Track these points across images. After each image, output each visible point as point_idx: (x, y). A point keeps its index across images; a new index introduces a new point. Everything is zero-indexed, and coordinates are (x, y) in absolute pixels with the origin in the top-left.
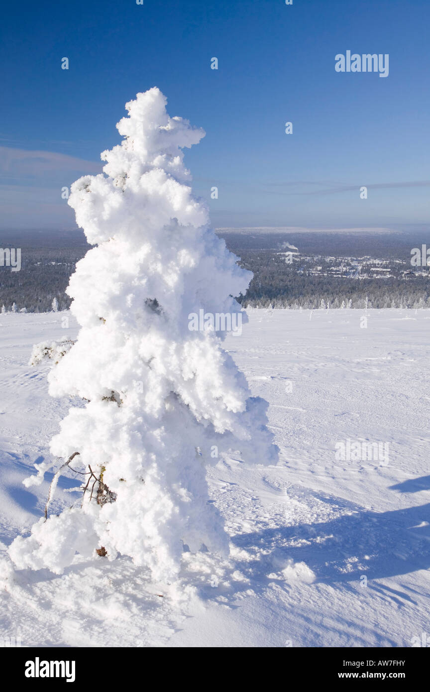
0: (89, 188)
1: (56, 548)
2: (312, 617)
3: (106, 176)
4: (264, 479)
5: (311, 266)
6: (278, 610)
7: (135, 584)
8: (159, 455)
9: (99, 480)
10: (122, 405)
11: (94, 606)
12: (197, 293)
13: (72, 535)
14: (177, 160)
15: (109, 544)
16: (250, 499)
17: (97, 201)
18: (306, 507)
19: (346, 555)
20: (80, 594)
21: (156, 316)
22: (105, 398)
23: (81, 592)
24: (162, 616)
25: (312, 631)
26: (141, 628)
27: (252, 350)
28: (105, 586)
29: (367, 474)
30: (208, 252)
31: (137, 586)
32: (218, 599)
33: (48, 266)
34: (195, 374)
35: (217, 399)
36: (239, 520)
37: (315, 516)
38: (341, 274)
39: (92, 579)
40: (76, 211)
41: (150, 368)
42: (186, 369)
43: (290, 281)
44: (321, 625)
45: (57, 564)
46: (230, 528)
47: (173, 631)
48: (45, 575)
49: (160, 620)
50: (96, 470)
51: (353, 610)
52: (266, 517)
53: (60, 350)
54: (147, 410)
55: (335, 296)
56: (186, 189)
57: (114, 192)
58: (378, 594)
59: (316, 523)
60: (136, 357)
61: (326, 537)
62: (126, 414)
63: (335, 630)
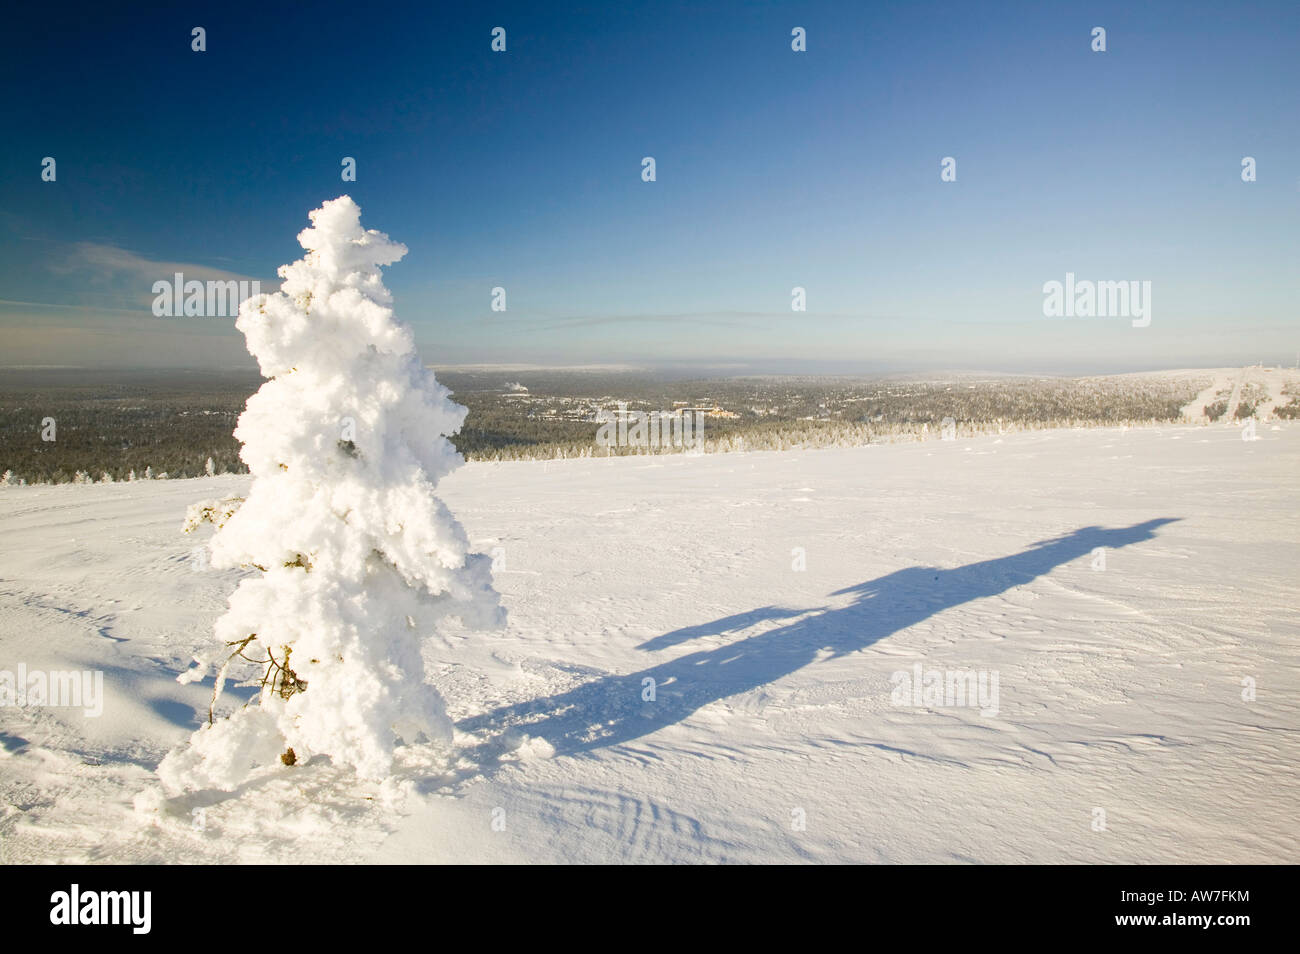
0: (265, 308)
1: (226, 758)
2: (551, 792)
3: (285, 295)
4: (493, 655)
5: (545, 409)
6: (512, 791)
7: (336, 790)
8: (361, 626)
9: (283, 669)
10: (311, 570)
11: (281, 824)
12: (402, 433)
13: (247, 740)
14: (374, 279)
15: (299, 744)
16: (477, 679)
17: (274, 324)
18: (544, 679)
19: (589, 724)
20: (262, 813)
21: (352, 460)
22: (289, 564)
23: (264, 810)
24: (371, 820)
25: (551, 806)
26: (345, 839)
27: (476, 510)
28: (295, 798)
29: (611, 635)
30: (414, 385)
31: (337, 793)
32: (441, 790)
33: (199, 416)
34: (402, 527)
35: (430, 555)
36: (464, 703)
37: (554, 687)
38: (579, 418)
39: (278, 793)
40: (247, 335)
41: (347, 523)
42: (391, 520)
43: (519, 427)
44: (562, 799)
45: (227, 779)
46: (455, 712)
47: (386, 834)
48: (211, 797)
49: (370, 825)
50: (279, 654)
51: (597, 778)
52: (497, 696)
53: (226, 509)
54: (344, 573)
55: (573, 443)
56: (387, 312)
57: (296, 313)
58: (623, 757)
59: (555, 695)
60: (328, 511)
61: (567, 708)
62: (317, 580)
63: (575, 801)
